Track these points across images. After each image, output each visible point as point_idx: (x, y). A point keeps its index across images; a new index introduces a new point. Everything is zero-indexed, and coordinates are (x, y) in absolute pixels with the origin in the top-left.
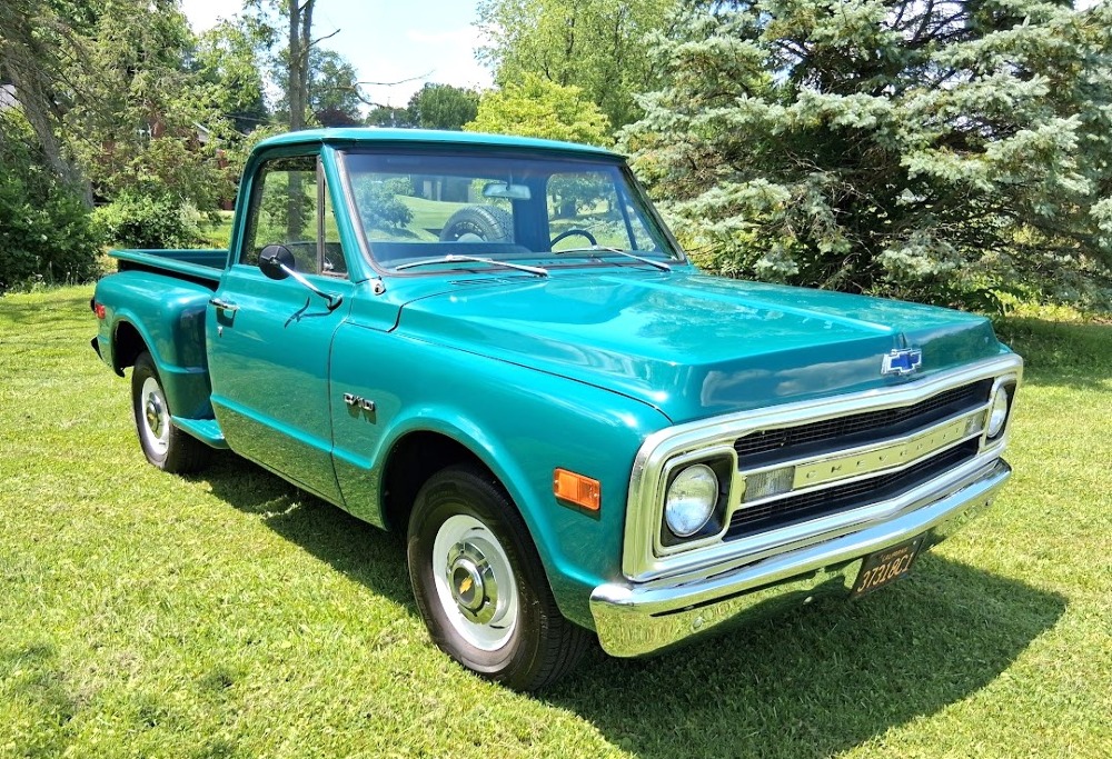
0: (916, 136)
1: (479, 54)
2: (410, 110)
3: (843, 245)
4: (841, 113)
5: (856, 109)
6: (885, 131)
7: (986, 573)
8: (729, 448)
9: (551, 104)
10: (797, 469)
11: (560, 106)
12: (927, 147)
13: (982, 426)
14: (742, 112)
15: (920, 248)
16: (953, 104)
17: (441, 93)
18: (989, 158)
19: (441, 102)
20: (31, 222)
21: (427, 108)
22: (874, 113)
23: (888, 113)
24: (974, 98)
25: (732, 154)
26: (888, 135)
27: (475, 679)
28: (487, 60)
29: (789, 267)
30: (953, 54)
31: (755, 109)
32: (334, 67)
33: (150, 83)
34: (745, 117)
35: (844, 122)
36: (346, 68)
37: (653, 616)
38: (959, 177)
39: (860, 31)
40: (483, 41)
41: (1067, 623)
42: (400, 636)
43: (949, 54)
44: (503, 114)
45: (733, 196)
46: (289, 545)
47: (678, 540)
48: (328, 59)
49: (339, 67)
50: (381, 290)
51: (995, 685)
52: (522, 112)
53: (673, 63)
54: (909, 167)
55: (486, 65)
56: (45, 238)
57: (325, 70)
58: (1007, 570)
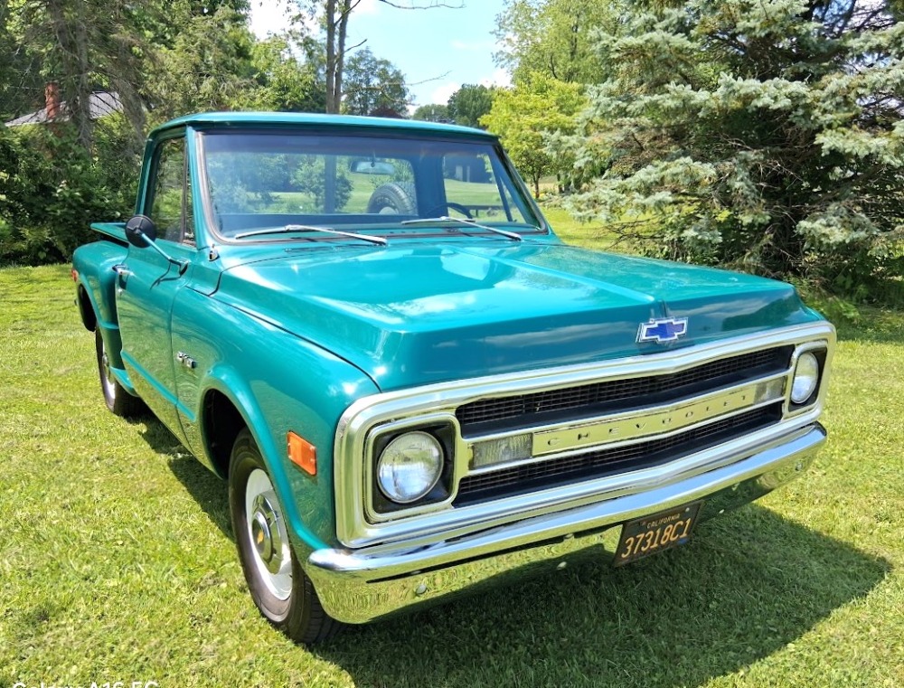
0: (829, 117)
1: (498, 57)
2: (449, 107)
3: (764, 216)
4: (758, 96)
5: (774, 93)
6: (801, 112)
7: (818, 534)
8: (450, 416)
9: (554, 98)
10: (535, 437)
11: (562, 100)
12: (839, 126)
13: (783, 392)
14: (673, 98)
15: (835, 219)
16: (864, 86)
17: (475, 92)
18: (896, 136)
19: (474, 99)
20: (108, 201)
21: (462, 105)
22: (789, 96)
23: (804, 96)
24: (883, 80)
25: (678, 135)
26: (803, 116)
27: (269, 626)
28: (503, 63)
29: (714, 236)
30: (866, 42)
31: (684, 94)
32: (387, 73)
33: (215, 88)
34: (675, 102)
35: (760, 104)
36: (397, 73)
37: (368, 582)
38: (867, 153)
39: (780, 23)
40: (499, 47)
41: (884, 591)
42: (223, 579)
43: (863, 41)
44: (513, 108)
45: (664, 173)
46: (178, 485)
47: (397, 506)
48: (382, 66)
49: (390, 73)
50: (214, 257)
51: (778, 657)
52: (529, 105)
53: (612, 56)
54: (823, 144)
55: (502, 67)
56: (119, 214)
57: (379, 76)
58: (841, 533)
